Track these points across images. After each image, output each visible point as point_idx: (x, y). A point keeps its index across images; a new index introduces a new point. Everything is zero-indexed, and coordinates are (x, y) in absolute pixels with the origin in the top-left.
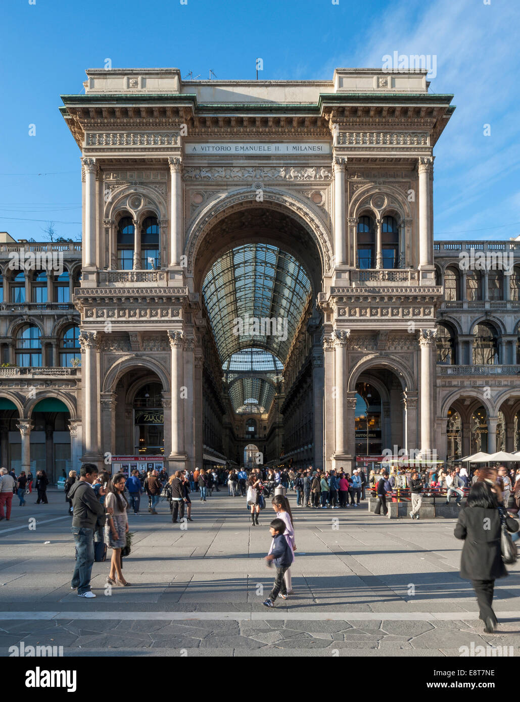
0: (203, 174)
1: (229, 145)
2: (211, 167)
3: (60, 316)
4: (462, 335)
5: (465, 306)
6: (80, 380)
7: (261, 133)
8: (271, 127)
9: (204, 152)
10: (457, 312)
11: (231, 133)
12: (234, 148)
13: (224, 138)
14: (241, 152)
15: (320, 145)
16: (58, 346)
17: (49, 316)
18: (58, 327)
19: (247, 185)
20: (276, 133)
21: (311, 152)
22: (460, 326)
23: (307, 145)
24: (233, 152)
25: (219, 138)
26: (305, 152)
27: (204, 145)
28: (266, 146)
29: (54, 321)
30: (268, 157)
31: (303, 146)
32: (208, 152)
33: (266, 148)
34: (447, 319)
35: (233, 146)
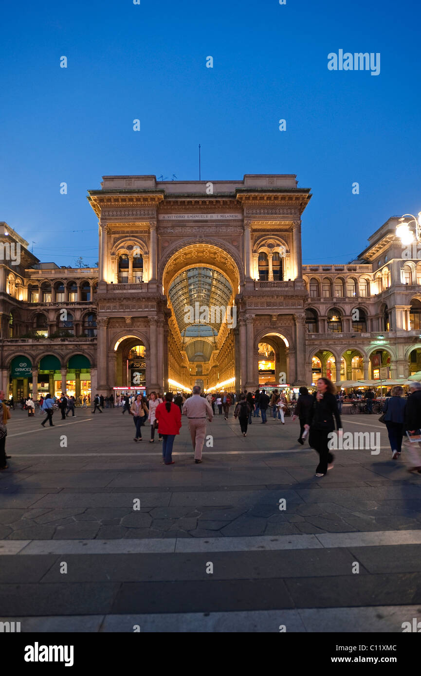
0: (169, 231)
1: (184, 215)
2: (173, 227)
3: (84, 309)
4: (321, 316)
5: (322, 300)
6: (96, 344)
7: (202, 208)
8: (208, 205)
9: (170, 219)
10: (317, 303)
11: (185, 209)
12: (187, 217)
13: (181, 211)
14: (191, 218)
15: (237, 214)
16: (83, 326)
17: (78, 309)
18: (83, 315)
19: (194, 236)
20: (211, 208)
21: (231, 218)
22: (319, 311)
23: (229, 215)
24: (186, 218)
25: (178, 211)
26: (228, 218)
27: (169, 215)
28: (205, 215)
29: (81, 311)
30: (206, 221)
31: (227, 215)
32: (171, 219)
33: (205, 216)
34: (312, 307)
35: (186, 215)
